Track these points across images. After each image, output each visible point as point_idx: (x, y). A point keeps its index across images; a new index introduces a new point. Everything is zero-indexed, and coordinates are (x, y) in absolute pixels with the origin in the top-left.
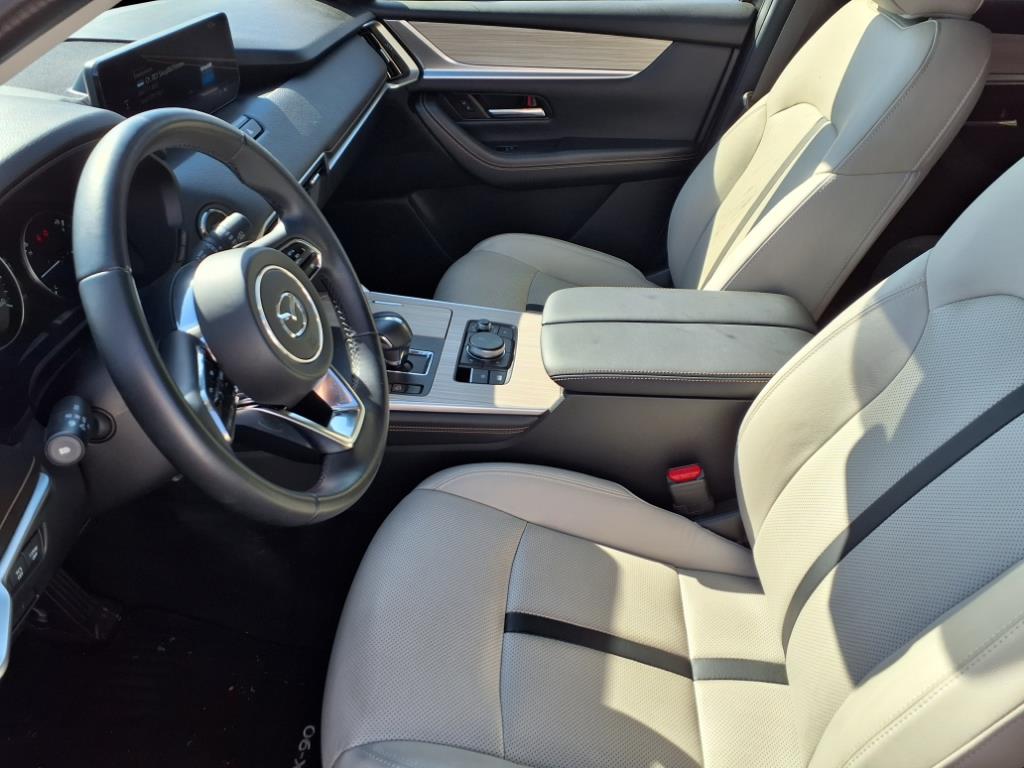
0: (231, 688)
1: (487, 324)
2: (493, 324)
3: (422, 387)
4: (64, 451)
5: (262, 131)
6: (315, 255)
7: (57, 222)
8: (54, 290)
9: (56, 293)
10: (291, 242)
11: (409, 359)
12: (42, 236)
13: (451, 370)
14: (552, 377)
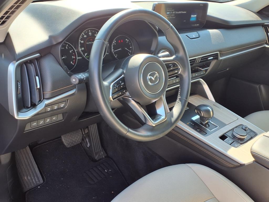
0: (113, 192)
1: (246, 128)
2: (248, 129)
3: (206, 133)
4: (74, 80)
5: (199, 37)
6: (179, 69)
7: (127, 40)
8: (116, 56)
9: (116, 57)
10: (174, 62)
11: (209, 124)
12: (120, 41)
13: (221, 134)
14: (252, 152)
